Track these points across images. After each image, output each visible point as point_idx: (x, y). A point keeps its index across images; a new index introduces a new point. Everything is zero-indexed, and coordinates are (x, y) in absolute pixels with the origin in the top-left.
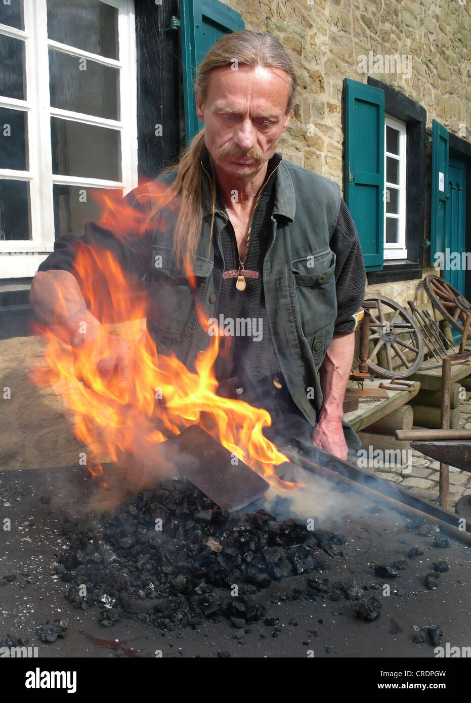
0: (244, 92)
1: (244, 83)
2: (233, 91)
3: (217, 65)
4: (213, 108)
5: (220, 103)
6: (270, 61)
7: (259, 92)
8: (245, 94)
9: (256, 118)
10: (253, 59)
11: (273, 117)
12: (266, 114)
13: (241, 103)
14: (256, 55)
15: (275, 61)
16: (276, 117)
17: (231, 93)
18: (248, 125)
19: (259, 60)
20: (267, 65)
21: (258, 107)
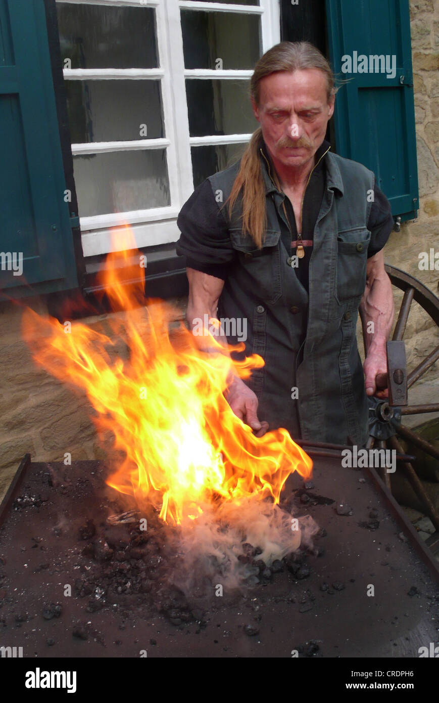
0: (286, 93)
1: (286, 86)
2: (278, 94)
3: (262, 75)
4: (265, 110)
5: (269, 105)
6: (305, 64)
7: (299, 92)
8: (288, 95)
9: (301, 112)
10: (290, 65)
11: (315, 109)
12: (308, 108)
13: (285, 102)
14: (292, 61)
15: (309, 64)
16: (318, 109)
17: (277, 95)
18: (294, 118)
19: (296, 65)
20: (304, 69)
21: (301, 103)
